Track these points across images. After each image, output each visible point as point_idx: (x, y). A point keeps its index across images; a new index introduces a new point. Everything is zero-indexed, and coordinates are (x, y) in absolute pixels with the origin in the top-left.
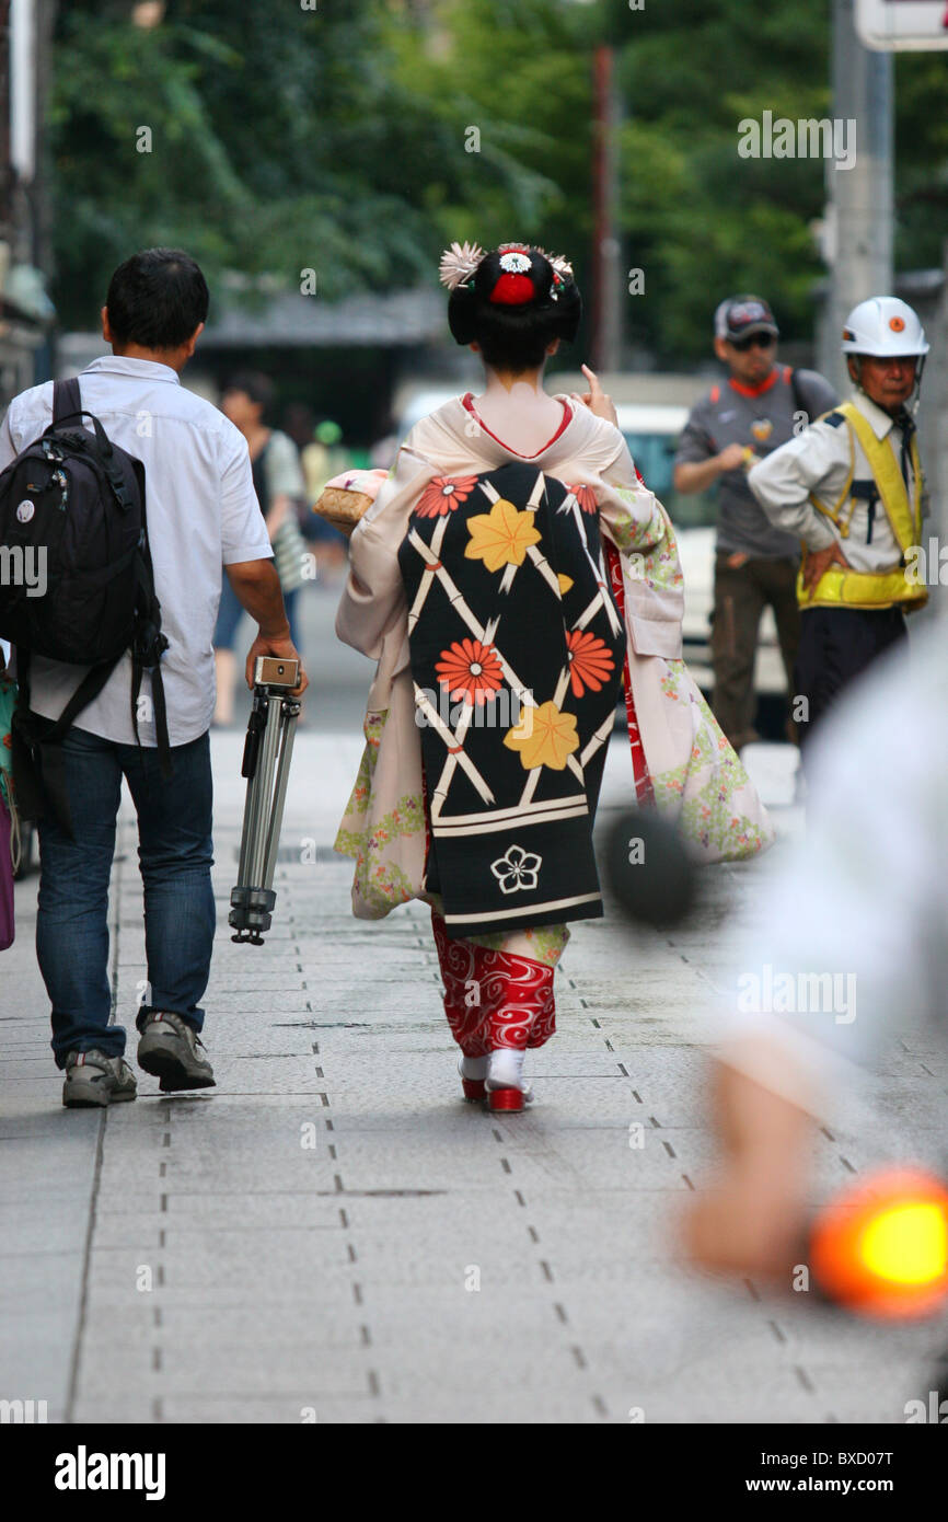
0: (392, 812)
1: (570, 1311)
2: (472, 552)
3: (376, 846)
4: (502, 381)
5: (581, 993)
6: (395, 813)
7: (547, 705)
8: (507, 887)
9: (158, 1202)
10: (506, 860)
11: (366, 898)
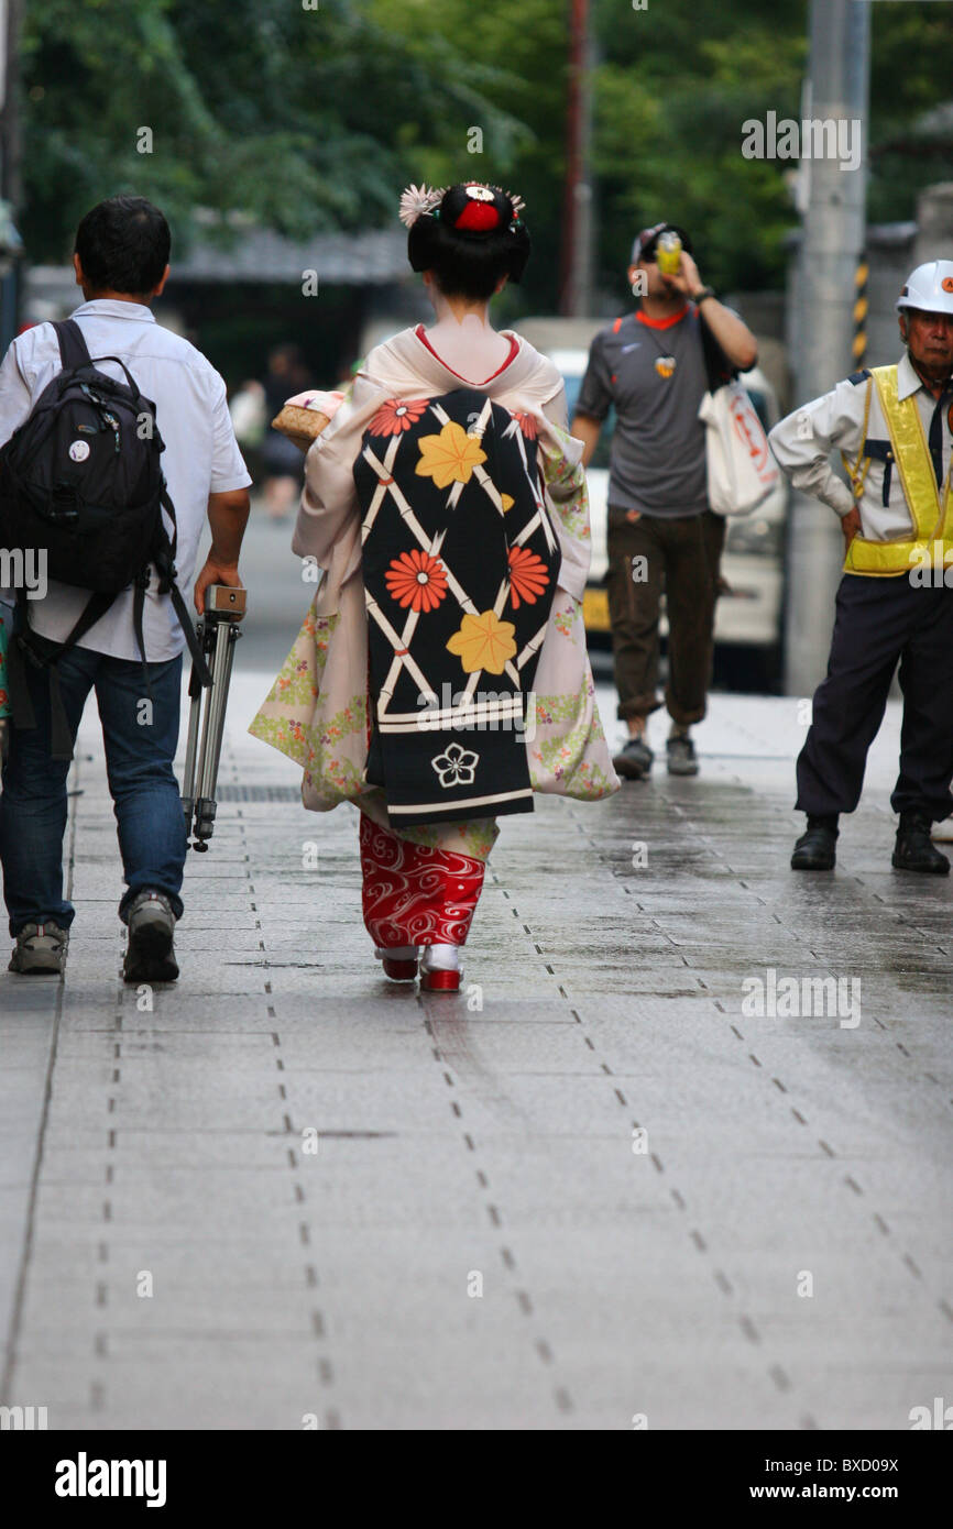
0: (343, 710)
1: (517, 1256)
2: (422, 469)
3: (329, 741)
4: (455, 313)
5: (535, 939)
6: (347, 712)
7: (487, 614)
8: (446, 782)
9: (106, 1138)
10: (446, 756)
11: (319, 791)
